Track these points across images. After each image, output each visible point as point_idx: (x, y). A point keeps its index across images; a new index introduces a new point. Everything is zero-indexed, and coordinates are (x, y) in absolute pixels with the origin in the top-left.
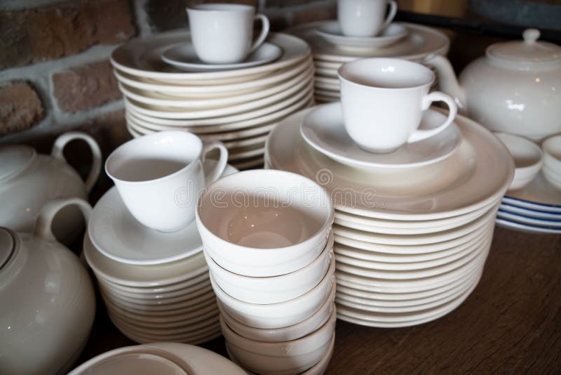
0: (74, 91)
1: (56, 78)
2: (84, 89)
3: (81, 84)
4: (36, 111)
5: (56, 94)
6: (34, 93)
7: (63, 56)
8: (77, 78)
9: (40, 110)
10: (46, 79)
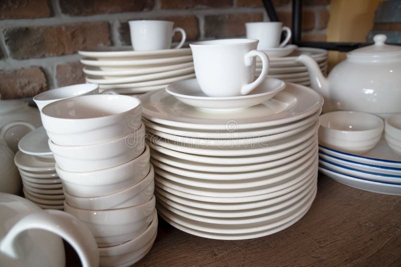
0: (68, 76)
1: (59, 67)
2: (74, 76)
3: (73, 72)
4: (42, 85)
5: (57, 77)
6: (42, 74)
7: (63, 54)
8: (70, 68)
9: (45, 85)
10: (52, 68)
